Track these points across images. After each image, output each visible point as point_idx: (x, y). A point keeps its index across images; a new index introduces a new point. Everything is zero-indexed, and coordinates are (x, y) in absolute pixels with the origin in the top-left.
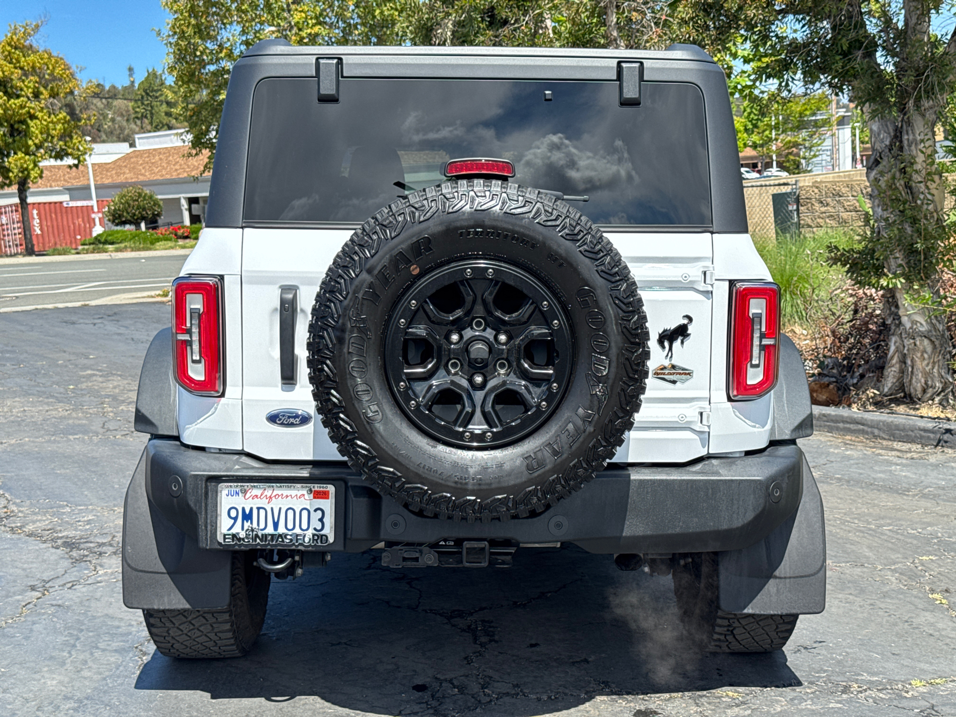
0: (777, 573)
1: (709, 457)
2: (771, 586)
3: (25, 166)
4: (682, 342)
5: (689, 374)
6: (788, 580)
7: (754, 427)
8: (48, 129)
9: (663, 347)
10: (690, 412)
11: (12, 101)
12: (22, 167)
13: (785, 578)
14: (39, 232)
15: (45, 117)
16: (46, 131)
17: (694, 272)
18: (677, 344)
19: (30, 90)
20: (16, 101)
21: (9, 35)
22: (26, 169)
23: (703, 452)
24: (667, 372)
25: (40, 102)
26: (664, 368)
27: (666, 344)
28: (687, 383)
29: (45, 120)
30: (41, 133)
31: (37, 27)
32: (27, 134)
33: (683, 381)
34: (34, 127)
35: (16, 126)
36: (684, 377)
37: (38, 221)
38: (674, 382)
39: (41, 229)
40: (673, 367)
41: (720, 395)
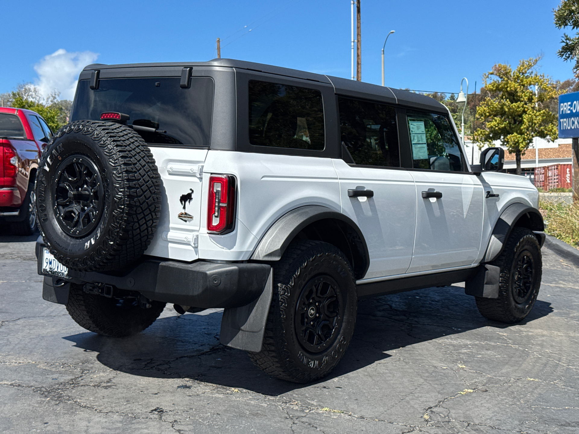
0: (242, 328)
1: (199, 260)
2: (240, 335)
3: (516, 140)
4: (189, 202)
5: (192, 218)
6: (247, 333)
7: (223, 248)
8: (533, 119)
9: (182, 204)
10: (190, 237)
11: (514, 104)
12: (514, 141)
13: (246, 331)
14: (569, 182)
15: (531, 113)
16: (531, 121)
17: (195, 168)
18: (187, 203)
19: (526, 97)
20: (516, 104)
21: (520, 66)
22: (518, 142)
23: (196, 258)
24: (183, 216)
25: (532, 105)
26: (182, 214)
27: (183, 202)
28: (191, 222)
29: (531, 114)
30: (529, 122)
31: (536, 61)
32: (521, 122)
33: (190, 221)
34: (526, 117)
35: (516, 118)
36: (189, 219)
37: (569, 175)
38: (186, 221)
39: (570, 180)
40: (186, 214)
41: (204, 230)
